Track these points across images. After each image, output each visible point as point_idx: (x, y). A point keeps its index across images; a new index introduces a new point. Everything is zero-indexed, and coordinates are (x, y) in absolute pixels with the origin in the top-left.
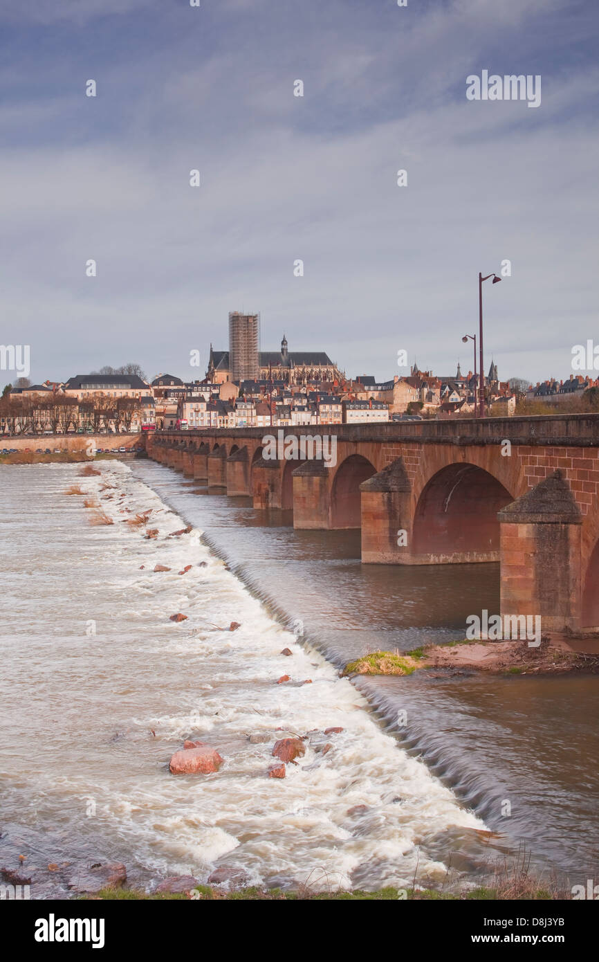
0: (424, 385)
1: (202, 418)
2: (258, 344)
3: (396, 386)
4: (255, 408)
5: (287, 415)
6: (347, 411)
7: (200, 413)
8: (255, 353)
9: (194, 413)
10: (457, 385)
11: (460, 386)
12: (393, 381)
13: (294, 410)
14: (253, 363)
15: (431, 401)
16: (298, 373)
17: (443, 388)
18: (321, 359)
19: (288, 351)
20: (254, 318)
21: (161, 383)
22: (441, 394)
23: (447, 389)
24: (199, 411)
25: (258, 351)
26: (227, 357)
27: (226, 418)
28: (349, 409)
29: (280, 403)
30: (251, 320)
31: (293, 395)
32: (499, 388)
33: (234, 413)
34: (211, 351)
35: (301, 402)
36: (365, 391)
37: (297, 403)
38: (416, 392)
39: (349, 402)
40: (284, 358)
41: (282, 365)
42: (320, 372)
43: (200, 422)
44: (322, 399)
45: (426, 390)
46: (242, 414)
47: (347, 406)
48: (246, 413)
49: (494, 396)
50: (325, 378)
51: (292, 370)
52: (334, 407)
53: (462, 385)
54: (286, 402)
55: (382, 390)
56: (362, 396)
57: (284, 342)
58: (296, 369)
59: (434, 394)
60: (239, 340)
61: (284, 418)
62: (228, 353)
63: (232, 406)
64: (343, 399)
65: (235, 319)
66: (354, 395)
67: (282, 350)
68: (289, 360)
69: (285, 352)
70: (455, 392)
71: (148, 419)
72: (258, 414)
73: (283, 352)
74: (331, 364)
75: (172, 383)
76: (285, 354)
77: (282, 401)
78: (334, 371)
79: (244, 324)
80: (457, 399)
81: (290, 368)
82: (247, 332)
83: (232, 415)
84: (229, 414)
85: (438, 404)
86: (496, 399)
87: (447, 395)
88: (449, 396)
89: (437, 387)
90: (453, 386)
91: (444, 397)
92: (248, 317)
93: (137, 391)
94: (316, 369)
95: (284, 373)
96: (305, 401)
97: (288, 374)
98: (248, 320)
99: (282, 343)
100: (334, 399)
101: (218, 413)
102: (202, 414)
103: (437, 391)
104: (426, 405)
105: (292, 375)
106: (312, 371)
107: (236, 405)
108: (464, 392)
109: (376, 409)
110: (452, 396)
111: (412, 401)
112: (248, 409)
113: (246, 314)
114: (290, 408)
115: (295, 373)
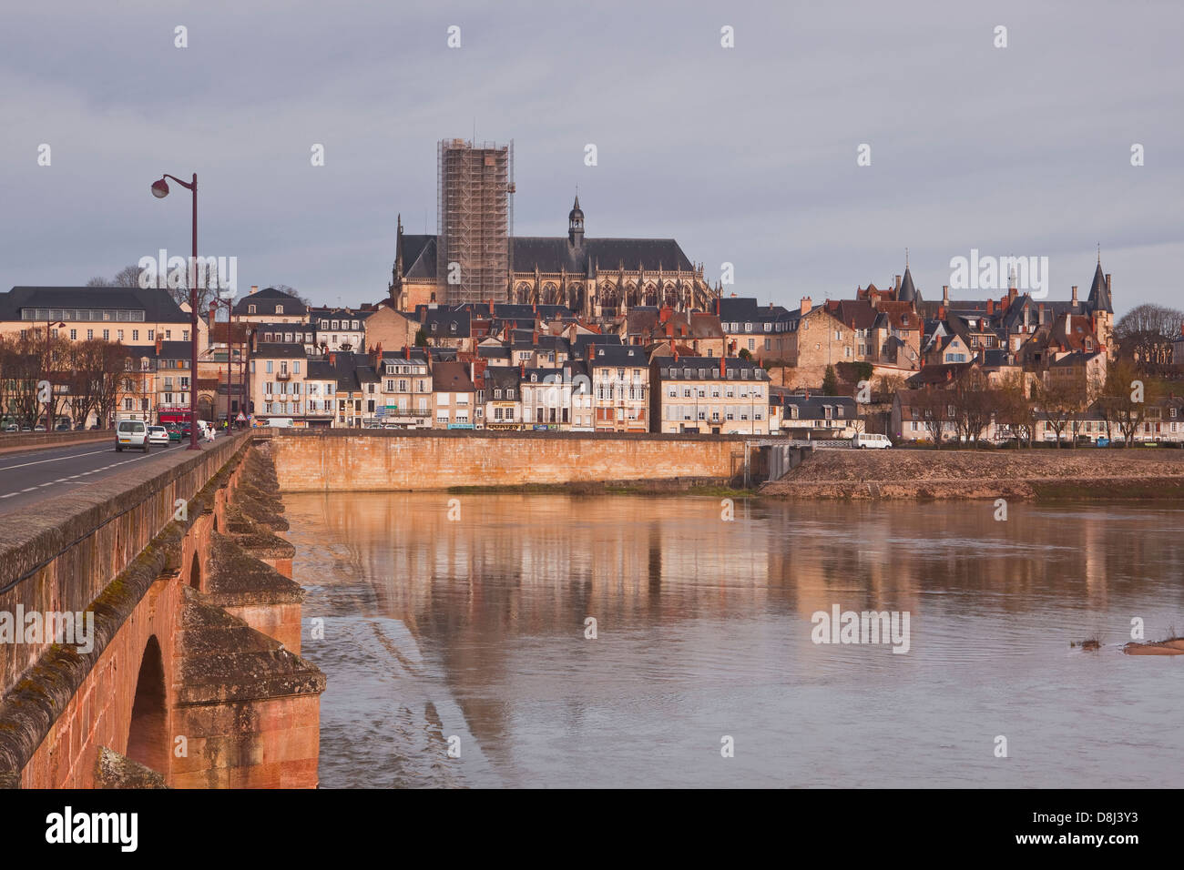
0: (879, 322)
1: (296, 397)
2: (508, 216)
3: (805, 323)
4: (429, 374)
5: (511, 392)
6: (664, 384)
7: (290, 385)
8: (499, 240)
9: (277, 386)
10: (966, 322)
11: (972, 323)
12: (800, 310)
13: (528, 379)
14: (494, 263)
15: (895, 362)
16: (607, 289)
17: (930, 329)
18: (666, 255)
19: (585, 236)
20: (500, 155)
21: (253, 308)
22: (923, 344)
23: (941, 331)
24: (288, 379)
25: (508, 234)
26: (433, 249)
27: (356, 396)
28: (668, 378)
29: (504, 363)
30: (490, 161)
31: (536, 343)
32: (1068, 331)
33: (377, 386)
34: (399, 233)
35: (553, 359)
36: (722, 336)
37: (544, 362)
38: (859, 337)
39: (670, 361)
40: (574, 252)
41: (569, 269)
42: (660, 285)
43: (290, 405)
44: (602, 353)
45: (883, 334)
46: (397, 386)
47: (664, 371)
48: (408, 386)
49: (1055, 349)
50: (671, 302)
51: (592, 283)
52: (629, 373)
53: (978, 322)
54: (517, 357)
55: (773, 332)
56: (709, 347)
57: (576, 215)
58: (601, 279)
59: (902, 343)
60: (459, 207)
61: (504, 399)
62: (435, 237)
63: (373, 369)
64: (656, 353)
65: (453, 157)
66: (690, 344)
67: (572, 232)
68: (587, 256)
69: (577, 236)
70: (957, 338)
71: (176, 398)
72: (438, 387)
73: (572, 238)
74: (688, 267)
75: (280, 309)
76: (577, 241)
77: (509, 356)
78: (696, 286)
79: (475, 169)
80: (962, 356)
81: (586, 278)
82: (481, 188)
83: (371, 390)
84: (365, 386)
85: (913, 368)
86: (1060, 356)
87: (939, 346)
88: (944, 348)
89: (912, 327)
90: (954, 323)
91: (930, 350)
92: (483, 153)
93: (161, 328)
94: (650, 280)
95: (572, 289)
96: (563, 357)
97: (582, 292)
98: (483, 160)
99: (572, 217)
100: (631, 354)
101: (334, 383)
102: (297, 387)
103: (914, 338)
104: (880, 371)
105: (592, 293)
106: (641, 283)
107: (383, 365)
108: (984, 340)
109: (737, 378)
110: (950, 350)
111: (844, 359)
112: (412, 376)
113: (478, 145)
114: (520, 375)
115: (598, 288)
